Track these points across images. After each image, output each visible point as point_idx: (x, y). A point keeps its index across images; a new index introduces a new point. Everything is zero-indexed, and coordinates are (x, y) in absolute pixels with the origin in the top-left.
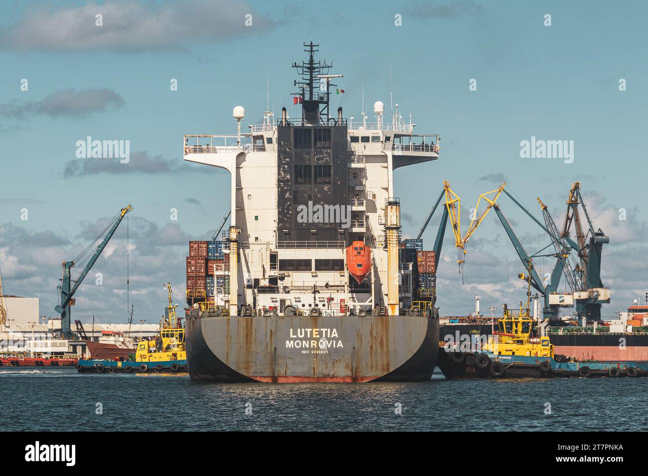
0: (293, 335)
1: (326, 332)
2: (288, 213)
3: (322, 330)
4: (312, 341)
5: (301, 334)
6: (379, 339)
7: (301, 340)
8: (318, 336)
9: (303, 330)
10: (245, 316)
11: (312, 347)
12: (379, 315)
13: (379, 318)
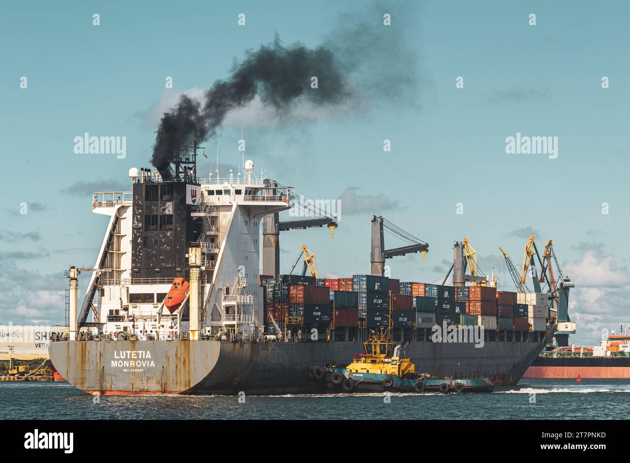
0: (117, 356)
1: (142, 354)
2: (139, 255)
3: (138, 352)
4: (131, 362)
5: (123, 356)
6: (182, 360)
7: (123, 360)
8: (136, 357)
9: (124, 352)
10: (81, 340)
11: (131, 366)
12: (183, 340)
13: (183, 342)
